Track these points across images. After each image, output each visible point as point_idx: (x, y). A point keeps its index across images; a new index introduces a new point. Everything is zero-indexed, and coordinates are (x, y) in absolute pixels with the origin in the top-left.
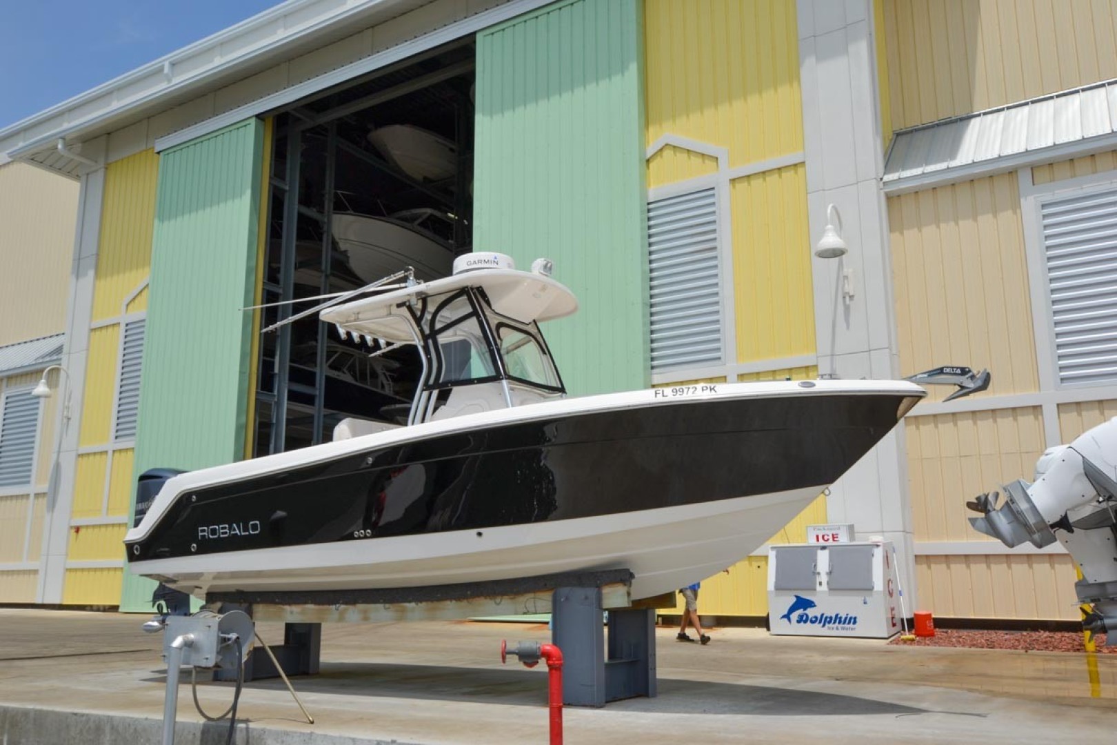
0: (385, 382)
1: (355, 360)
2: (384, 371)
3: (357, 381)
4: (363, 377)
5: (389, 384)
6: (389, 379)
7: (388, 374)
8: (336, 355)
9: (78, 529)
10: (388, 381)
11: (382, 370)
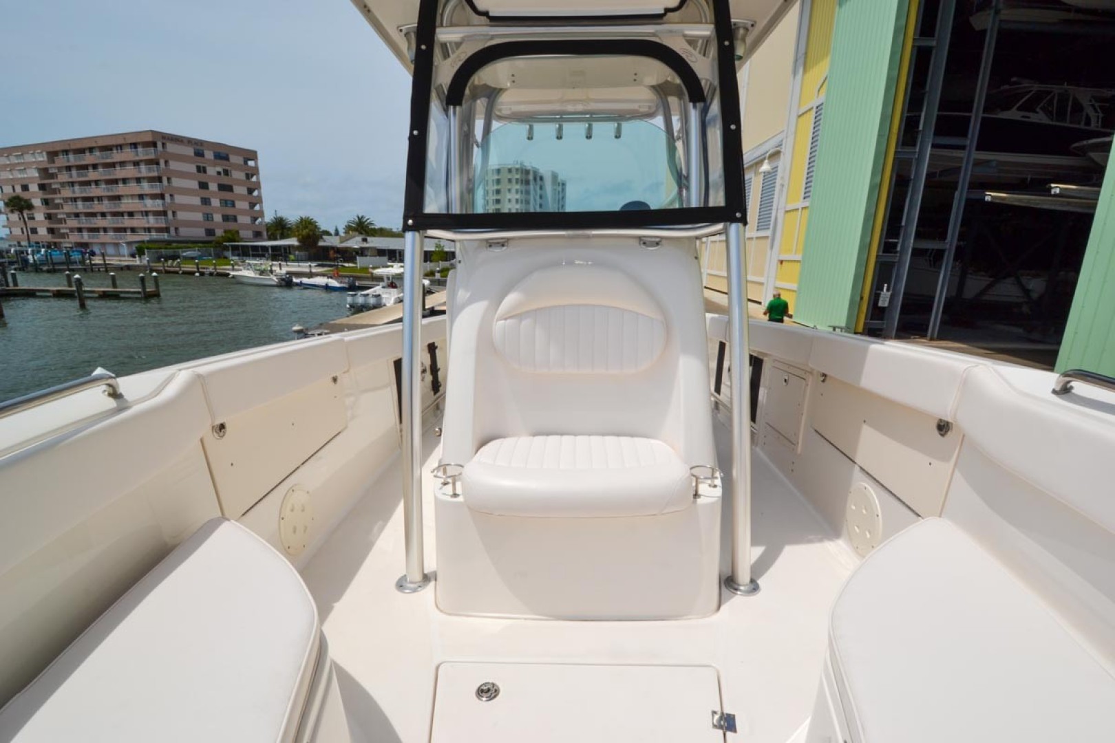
0: (1092, 114)
1: (1055, 95)
2: (1093, 102)
3: (1052, 120)
4: (1061, 115)
5: (1098, 117)
6: (1099, 110)
7: (1097, 105)
8: (1030, 94)
9: (782, 262)
10: (1096, 111)
11: (1091, 101)
